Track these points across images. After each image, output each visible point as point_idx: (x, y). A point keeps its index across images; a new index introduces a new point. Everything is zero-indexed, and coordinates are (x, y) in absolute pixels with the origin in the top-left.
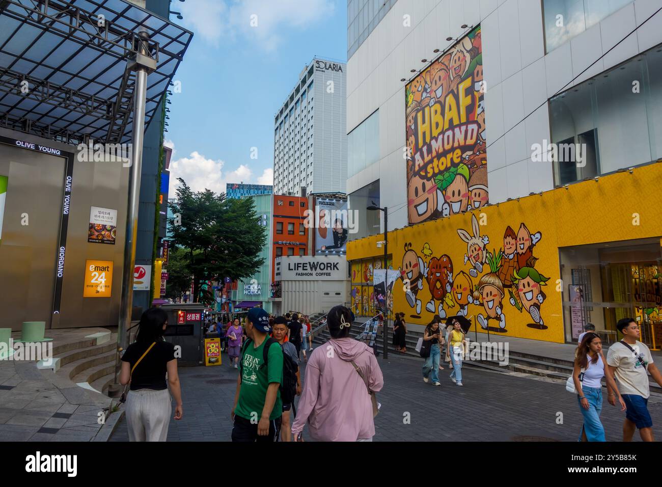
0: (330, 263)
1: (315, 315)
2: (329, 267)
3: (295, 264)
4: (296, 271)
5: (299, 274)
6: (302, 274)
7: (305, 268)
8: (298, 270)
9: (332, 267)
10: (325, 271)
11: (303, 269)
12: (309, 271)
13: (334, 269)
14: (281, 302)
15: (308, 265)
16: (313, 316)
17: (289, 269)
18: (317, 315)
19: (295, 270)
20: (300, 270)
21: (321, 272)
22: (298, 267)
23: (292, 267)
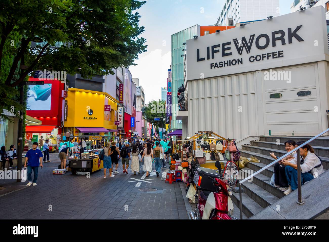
0: (282, 32)
1: (253, 139)
2: (278, 39)
3: (208, 48)
4: (211, 61)
5: (216, 66)
6: (222, 65)
7: (226, 52)
8: (213, 57)
9: (286, 38)
10: (270, 49)
11: (224, 55)
12: (235, 55)
13: (290, 42)
14: (187, 117)
15: (233, 46)
16: (247, 142)
17: (199, 60)
18: (258, 140)
19: (208, 58)
20: (219, 57)
21: (261, 52)
22: (214, 52)
23: (203, 54)
